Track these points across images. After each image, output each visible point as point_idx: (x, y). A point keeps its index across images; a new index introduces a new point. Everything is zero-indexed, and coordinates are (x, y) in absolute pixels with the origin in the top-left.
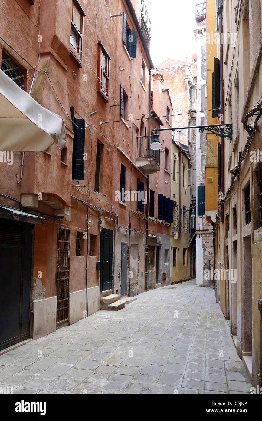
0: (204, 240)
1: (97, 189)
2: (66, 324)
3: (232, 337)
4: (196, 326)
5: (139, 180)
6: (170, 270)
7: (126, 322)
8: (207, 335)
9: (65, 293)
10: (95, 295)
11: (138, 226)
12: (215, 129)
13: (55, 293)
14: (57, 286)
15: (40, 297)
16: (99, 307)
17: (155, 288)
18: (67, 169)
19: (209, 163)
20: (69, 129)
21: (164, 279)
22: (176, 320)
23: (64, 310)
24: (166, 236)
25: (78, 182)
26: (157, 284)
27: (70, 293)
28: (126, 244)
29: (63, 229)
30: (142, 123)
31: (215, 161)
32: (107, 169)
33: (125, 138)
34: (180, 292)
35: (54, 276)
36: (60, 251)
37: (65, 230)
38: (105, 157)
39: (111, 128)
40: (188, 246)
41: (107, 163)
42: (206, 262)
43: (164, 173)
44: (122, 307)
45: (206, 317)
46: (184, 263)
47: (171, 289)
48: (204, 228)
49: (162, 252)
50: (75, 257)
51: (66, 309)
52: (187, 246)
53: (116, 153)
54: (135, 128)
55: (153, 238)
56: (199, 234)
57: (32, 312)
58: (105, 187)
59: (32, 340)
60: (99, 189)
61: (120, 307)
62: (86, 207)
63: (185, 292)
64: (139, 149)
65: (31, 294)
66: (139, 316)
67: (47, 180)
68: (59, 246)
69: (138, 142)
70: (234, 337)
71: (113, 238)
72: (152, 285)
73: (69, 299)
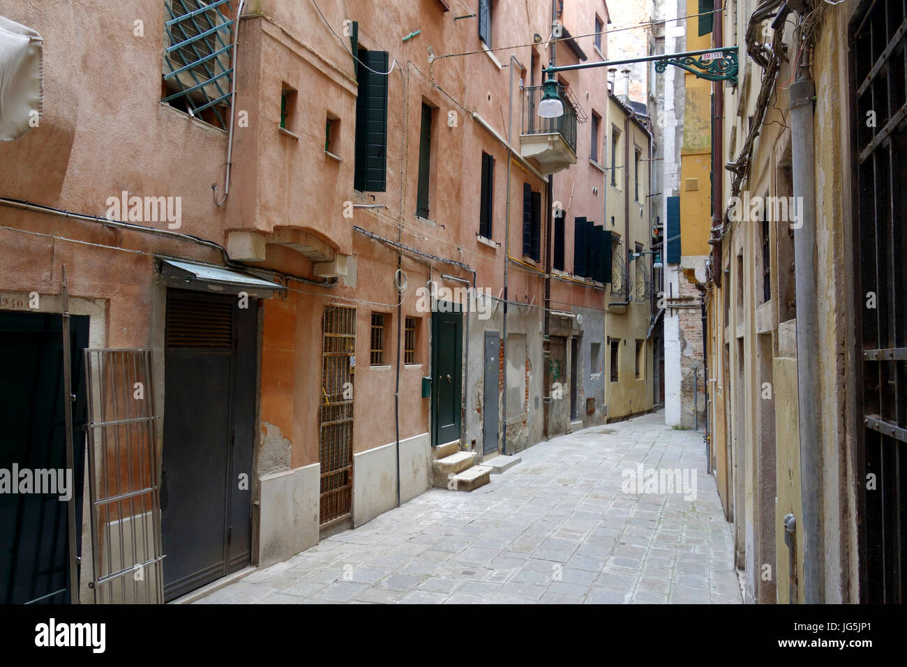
0: (682, 322)
1: (423, 210)
2: (346, 525)
3: (738, 575)
4: (650, 538)
5: (527, 187)
6: (603, 390)
7: (487, 521)
8: (676, 566)
9: (342, 455)
10: (420, 455)
11: (526, 293)
12: (694, 63)
13: (316, 454)
14: (323, 438)
15: (277, 467)
16: (429, 483)
17: (568, 432)
18: (341, 168)
19: (690, 144)
20: (345, 74)
21: (590, 412)
22: (604, 519)
23: (341, 494)
24: (595, 312)
25: (374, 197)
26: (571, 424)
27: (355, 455)
28: (495, 335)
29: (337, 308)
30: (535, 57)
31: (704, 139)
32: (448, 165)
33: (492, 91)
34: (624, 443)
35: (313, 416)
36: (330, 357)
37: (341, 308)
38: (441, 138)
39: (456, 70)
40: (647, 334)
41: (448, 152)
42: (687, 373)
43: (589, 168)
44: (483, 481)
45: (680, 512)
46: (637, 373)
47: (606, 436)
48: (684, 294)
49: (585, 348)
50: (368, 371)
51: (345, 490)
52: (645, 335)
53: (469, 127)
54: (517, 68)
55: (563, 318)
56: (672, 309)
57: (257, 503)
58: (443, 205)
59: (255, 571)
60: (428, 211)
61: (477, 482)
62: (395, 253)
63: (637, 442)
64: (526, 116)
65: (254, 461)
66: (518, 506)
67: (289, 197)
68: (326, 347)
69: (526, 99)
70: (741, 573)
71: (464, 321)
72: (560, 426)
73: (352, 468)
